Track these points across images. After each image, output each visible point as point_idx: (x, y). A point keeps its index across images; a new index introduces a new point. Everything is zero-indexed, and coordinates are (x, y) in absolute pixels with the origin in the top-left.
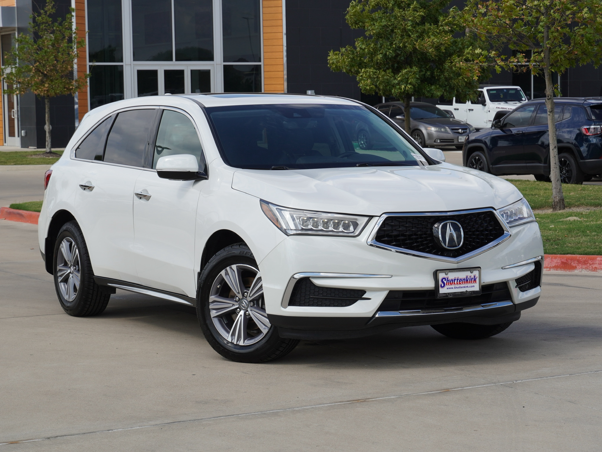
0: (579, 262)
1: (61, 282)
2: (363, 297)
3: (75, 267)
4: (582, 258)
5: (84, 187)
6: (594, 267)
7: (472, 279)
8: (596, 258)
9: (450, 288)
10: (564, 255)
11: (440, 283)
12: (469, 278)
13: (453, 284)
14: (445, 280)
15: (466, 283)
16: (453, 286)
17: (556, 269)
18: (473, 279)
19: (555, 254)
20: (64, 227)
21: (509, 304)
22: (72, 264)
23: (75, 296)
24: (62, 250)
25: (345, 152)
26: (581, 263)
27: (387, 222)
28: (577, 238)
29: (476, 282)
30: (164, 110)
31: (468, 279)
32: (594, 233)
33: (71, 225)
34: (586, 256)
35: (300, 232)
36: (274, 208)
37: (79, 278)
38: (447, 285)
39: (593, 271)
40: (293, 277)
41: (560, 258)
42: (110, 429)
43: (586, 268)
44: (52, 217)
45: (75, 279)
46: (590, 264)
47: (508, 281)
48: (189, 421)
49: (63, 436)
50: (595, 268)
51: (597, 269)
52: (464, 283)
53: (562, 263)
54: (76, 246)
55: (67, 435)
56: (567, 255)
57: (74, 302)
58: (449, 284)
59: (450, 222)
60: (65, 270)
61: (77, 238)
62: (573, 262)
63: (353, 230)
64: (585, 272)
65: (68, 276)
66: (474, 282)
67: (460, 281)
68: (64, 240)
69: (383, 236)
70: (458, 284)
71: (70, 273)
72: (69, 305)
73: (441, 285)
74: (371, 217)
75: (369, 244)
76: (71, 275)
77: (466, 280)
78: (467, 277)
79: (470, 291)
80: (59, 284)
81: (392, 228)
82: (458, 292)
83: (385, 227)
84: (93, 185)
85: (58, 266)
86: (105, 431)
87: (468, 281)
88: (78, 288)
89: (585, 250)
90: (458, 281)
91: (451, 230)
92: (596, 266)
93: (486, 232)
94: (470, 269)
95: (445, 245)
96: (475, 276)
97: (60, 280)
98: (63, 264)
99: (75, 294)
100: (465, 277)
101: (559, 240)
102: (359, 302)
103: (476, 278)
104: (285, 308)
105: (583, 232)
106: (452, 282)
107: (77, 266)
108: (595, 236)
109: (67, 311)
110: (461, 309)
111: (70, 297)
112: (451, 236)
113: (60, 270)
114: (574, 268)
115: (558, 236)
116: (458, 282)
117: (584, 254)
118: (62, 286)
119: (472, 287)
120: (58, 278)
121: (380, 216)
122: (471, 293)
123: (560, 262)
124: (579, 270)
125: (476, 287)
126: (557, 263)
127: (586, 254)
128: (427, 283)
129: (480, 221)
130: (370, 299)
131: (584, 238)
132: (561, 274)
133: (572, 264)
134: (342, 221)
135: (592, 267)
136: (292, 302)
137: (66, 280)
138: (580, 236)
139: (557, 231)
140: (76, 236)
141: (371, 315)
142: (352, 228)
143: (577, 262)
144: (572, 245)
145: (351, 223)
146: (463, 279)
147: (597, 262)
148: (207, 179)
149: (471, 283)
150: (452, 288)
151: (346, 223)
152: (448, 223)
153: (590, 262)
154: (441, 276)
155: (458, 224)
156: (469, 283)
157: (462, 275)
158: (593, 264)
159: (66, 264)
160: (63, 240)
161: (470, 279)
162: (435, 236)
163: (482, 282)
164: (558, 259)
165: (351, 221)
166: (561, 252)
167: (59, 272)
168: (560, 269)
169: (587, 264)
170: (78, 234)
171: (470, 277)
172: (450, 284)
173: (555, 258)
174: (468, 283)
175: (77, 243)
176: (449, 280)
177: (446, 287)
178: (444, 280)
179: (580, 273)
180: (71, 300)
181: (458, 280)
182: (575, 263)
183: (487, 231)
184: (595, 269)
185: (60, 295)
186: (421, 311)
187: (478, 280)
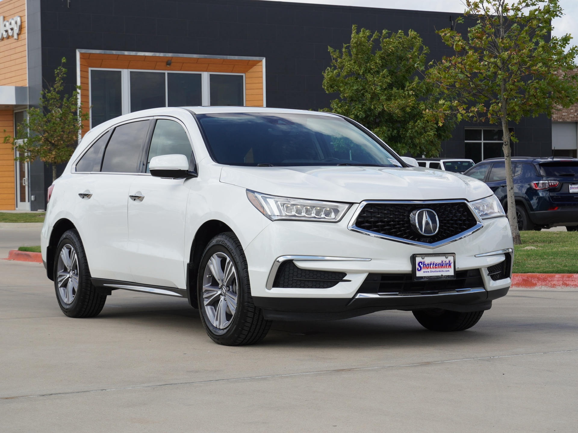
0: (539, 279)
1: (61, 287)
2: (344, 279)
3: (74, 272)
4: (542, 276)
5: (83, 196)
6: (552, 284)
7: (447, 264)
8: (555, 275)
9: (426, 272)
10: (525, 274)
11: (417, 266)
12: (445, 263)
13: (429, 268)
14: (422, 264)
15: (441, 268)
16: (429, 270)
17: (518, 286)
18: (448, 264)
19: (516, 273)
20: (64, 236)
21: (482, 290)
22: (71, 268)
23: (74, 298)
24: (62, 256)
25: (324, 158)
26: (541, 280)
27: (366, 209)
28: (536, 261)
29: (450, 267)
30: (157, 120)
31: (444, 264)
32: (550, 257)
33: (70, 232)
34: (546, 274)
35: (285, 218)
36: (259, 196)
37: (78, 281)
38: (423, 268)
39: (552, 288)
40: (276, 261)
41: (521, 276)
42: (104, 389)
43: (546, 285)
44: (53, 226)
45: (74, 283)
46: (549, 280)
47: (481, 269)
48: (181, 383)
49: (58, 394)
50: (554, 284)
51: (555, 286)
52: (440, 268)
53: (524, 280)
54: (74, 251)
55: (62, 394)
56: (528, 274)
57: (72, 304)
58: (425, 268)
59: (427, 211)
60: (65, 275)
61: (76, 243)
62: (533, 279)
63: (335, 217)
64: (544, 288)
65: (68, 280)
66: (449, 267)
67: (436, 265)
68: (65, 248)
69: (363, 222)
70: (434, 268)
71: (69, 277)
72: (68, 307)
73: (418, 269)
74: (352, 205)
75: (350, 229)
76: (70, 279)
77: (442, 265)
78: (442, 262)
79: (446, 276)
80: (59, 289)
81: (371, 215)
82: (434, 276)
83: (364, 214)
84: (91, 193)
85: (59, 272)
86: (99, 390)
87: (443, 265)
88: (76, 290)
89: (544, 269)
90: (434, 265)
91: (427, 218)
92: (554, 282)
93: (460, 222)
94: (444, 255)
95: (422, 231)
96: (449, 261)
97: (59, 285)
98: (63, 270)
99: (74, 297)
100: (440, 262)
101: (519, 263)
102: (340, 284)
103: (451, 263)
104: (270, 289)
105: (540, 256)
106: (428, 266)
107: (75, 270)
108: (552, 259)
109: (66, 313)
110: (437, 293)
111: (69, 299)
112: (427, 223)
113: (61, 276)
114: (535, 285)
115: (518, 259)
116: (434, 267)
117: (543, 273)
118: (61, 290)
119: (447, 271)
120: (58, 284)
121: (360, 203)
122: (446, 277)
123: (521, 280)
124: (539, 287)
125: (451, 272)
126: (519, 280)
127: (545, 272)
128: (405, 267)
129: (454, 211)
130: (350, 281)
131: (542, 261)
132: (522, 290)
133: (532, 281)
134: (324, 208)
135: (551, 284)
136: (277, 284)
137: (65, 285)
138: (538, 259)
139: (517, 256)
140: (75, 241)
141: (351, 296)
142: (333, 215)
143: (537, 279)
144: (532, 266)
145: (332, 210)
146: (439, 264)
147: (556, 279)
148: (197, 177)
149: (446, 267)
150: (428, 272)
151: (327, 210)
152: (424, 211)
153: (549, 279)
154: (418, 260)
155: (434, 212)
156: (445, 267)
157: (438, 260)
158: (552, 280)
159: (66, 270)
160: (62, 248)
161: (445, 264)
162: (412, 224)
163: (456, 267)
164: (519, 277)
165: (332, 209)
166: (522, 271)
167: (59, 278)
168: (522, 286)
169: (546, 281)
170: (77, 239)
171: (445, 262)
173: (517, 276)
174: (443, 268)
175: (76, 249)
176: (425, 264)
177: (423, 270)
178: (420, 264)
179: (540, 289)
180: (70, 303)
181: (433, 264)
182: (535, 280)
183: (461, 220)
184: (554, 286)
185: (60, 300)
186: (398, 294)
187: (452, 265)
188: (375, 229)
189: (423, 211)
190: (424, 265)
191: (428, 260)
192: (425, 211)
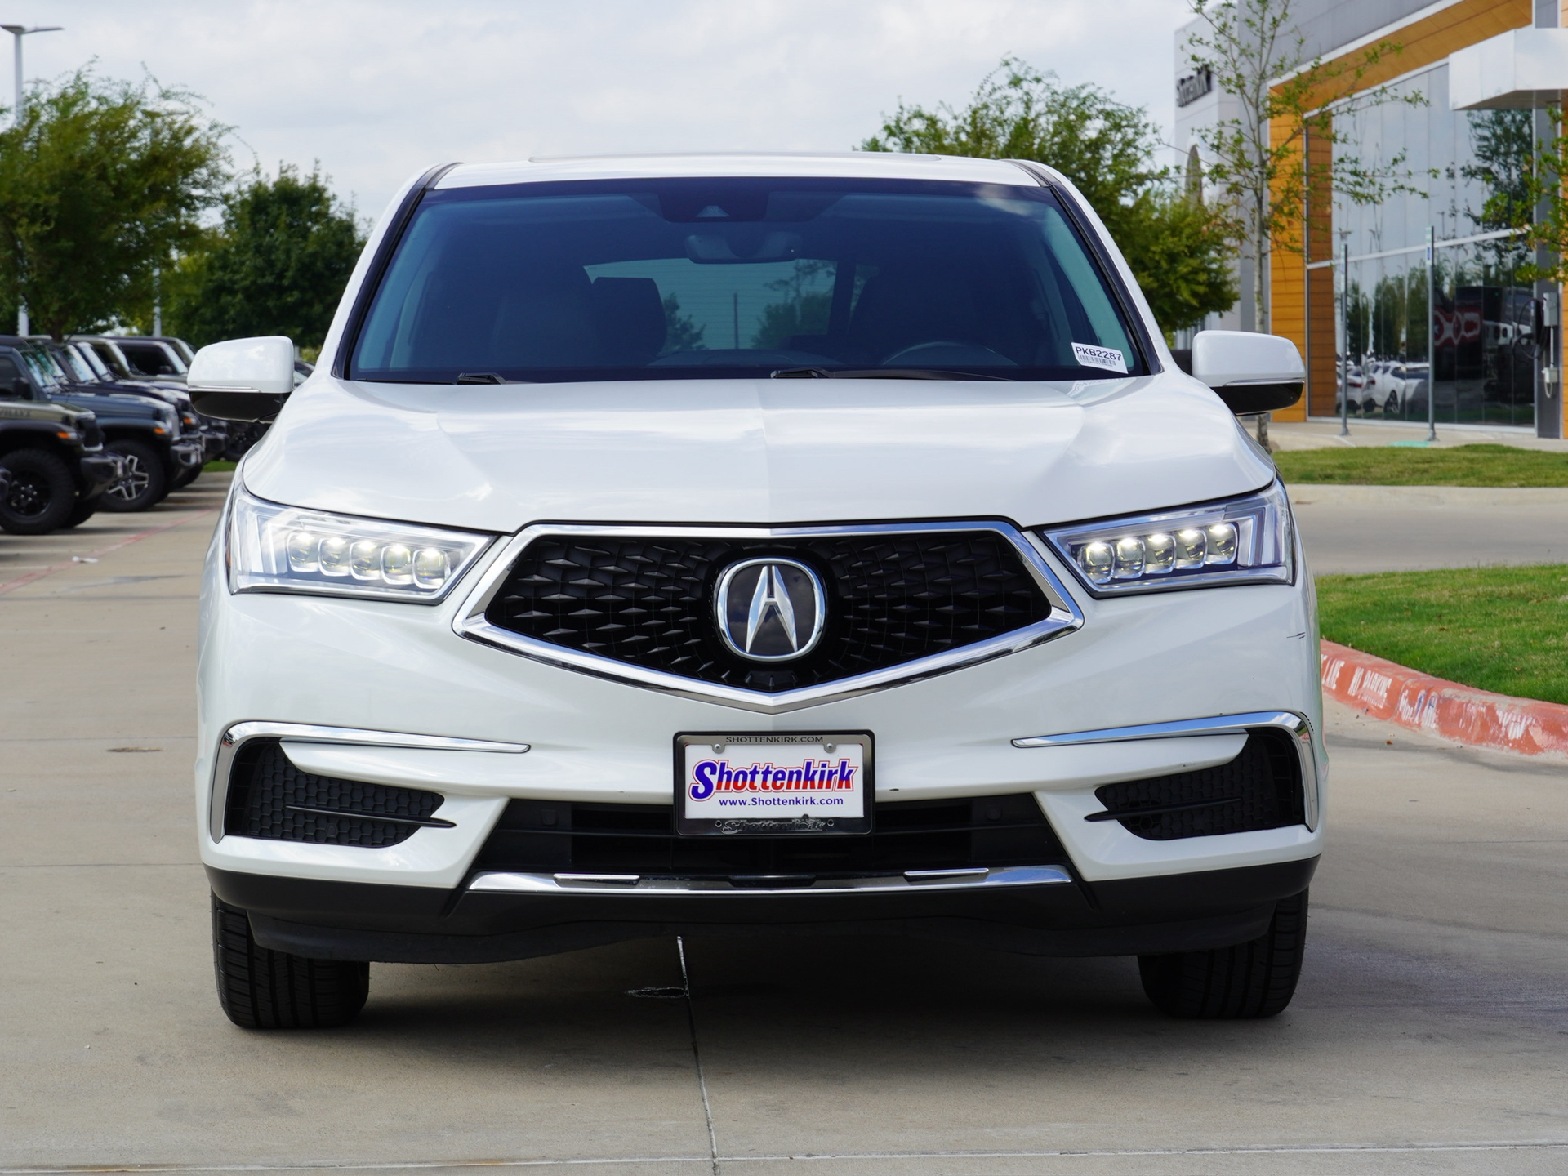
2: (434, 816)
7: (831, 774)
9: (733, 803)
11: (691, 779)
12: (820, 769)
13: (747, 787)
14: (713, 773)
15: (805, 788)
16: (746, 795)
18: (838, 775)
21: (1049, 876)
27: (535, 557)
29: (848, 786)
31: (815, 772)
35: (276, 583)
38: (719, 787)
40: (225, 736)
47: (1032, 793)
52: (798, 787)
58: (727, 787)
59: (778, 565)
66: (841, 788)
67: (779, 778)
69: (523, 606)
70: (768, 788)
73: (695, 789)
74: (497, 537)
75: (460, 630)
77: (806, 777)
78: (809, 764)
79: (822, 819)
82: (767, 820)
87: (812, 779)
90: (770, 777)
91: (772, 592)
94: (819, 737)
95: (742, 646)
96: (845, 763)
100: (799, 765)
103: (850, 772)
104: (224, 841)
106: (744, 779)
112: (771, 614)
116: (769, 783)
119: (830, 802)
121: (514, 535)
122: (823, 824)
125: (851, 805)
128: (655, 780)
130: (453, 825)
134: (415, 548)
136: (234, 821)
141: (451, 882)
145: (448, 557)
146: (791, 773)
150: (743, 803)
152: (764, 567)
154: (696, 755)
155: (808, 572)
156: (820, 786)
157: (789, 757)
161: (823, 773)
163: (881, 788)
165: (443, 552)
171: (824, 766)
172: (731, 787)
174: (813, 787)
176: (729, 774)
177: (717, 796)
178: (707, 771)
181: (766, 773)
186: (638, 880)
187: (857, 779)
188: (560, 631)
189: (760, 566)
190: (725, 776)
191: (739, 757)
192: (770, 565)
